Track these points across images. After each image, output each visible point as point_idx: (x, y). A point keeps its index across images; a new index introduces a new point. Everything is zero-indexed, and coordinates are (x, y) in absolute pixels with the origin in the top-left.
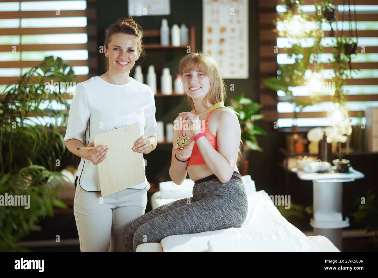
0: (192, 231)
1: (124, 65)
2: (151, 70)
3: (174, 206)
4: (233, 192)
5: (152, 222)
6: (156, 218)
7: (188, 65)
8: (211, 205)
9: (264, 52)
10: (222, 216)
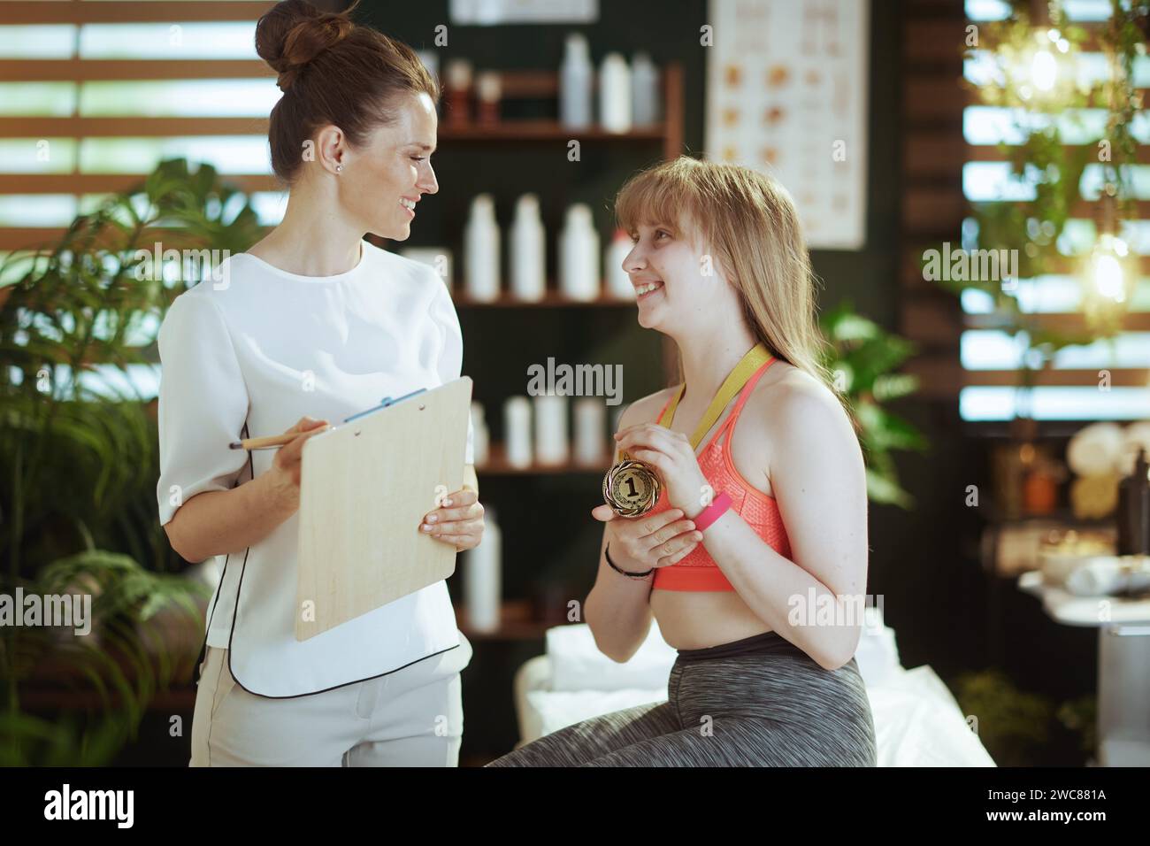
2: (528, 214)
4: (821, 711)
8: (738, 753)
9: (920, 155)
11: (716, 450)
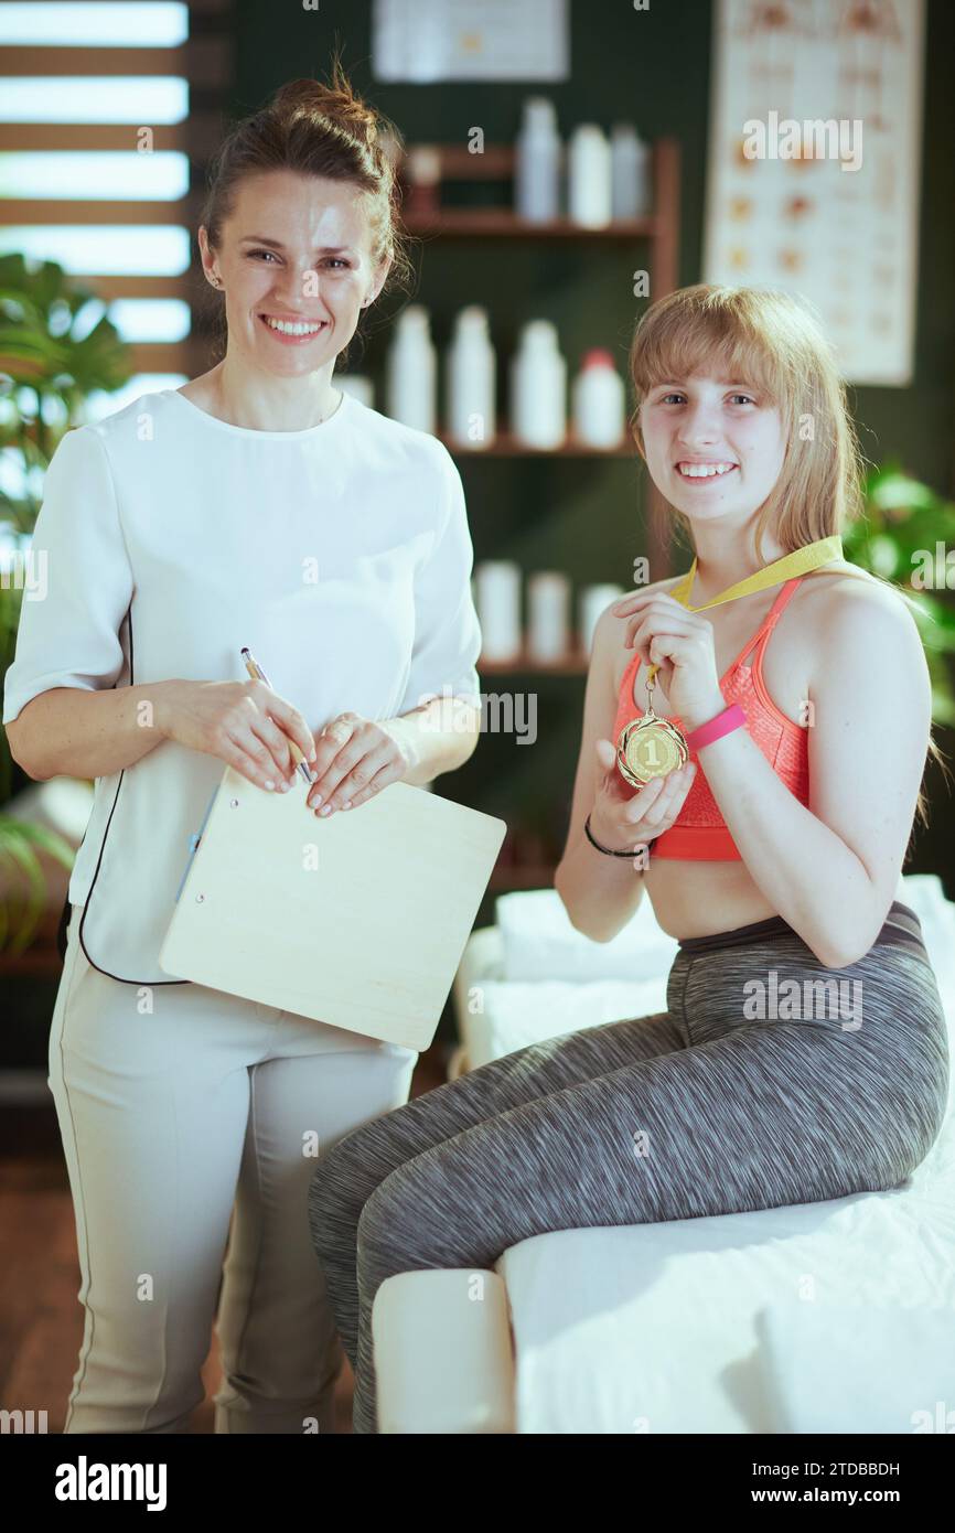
0: (662, 1204)
1: (300, 337)
2: (473, 333)
3: (577, 1063)
5: (456, 1149)
6: (480, 1133)
7: (675, 347)
8: (767, 1079)
10: (817, 1133)
11: (742, 672)
